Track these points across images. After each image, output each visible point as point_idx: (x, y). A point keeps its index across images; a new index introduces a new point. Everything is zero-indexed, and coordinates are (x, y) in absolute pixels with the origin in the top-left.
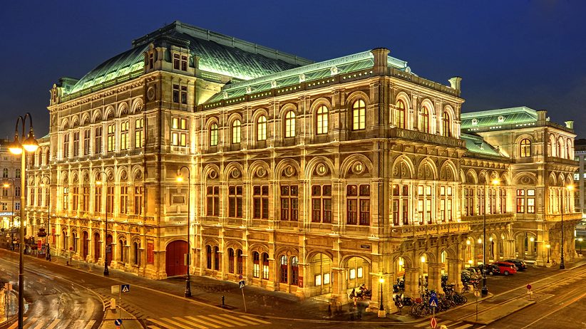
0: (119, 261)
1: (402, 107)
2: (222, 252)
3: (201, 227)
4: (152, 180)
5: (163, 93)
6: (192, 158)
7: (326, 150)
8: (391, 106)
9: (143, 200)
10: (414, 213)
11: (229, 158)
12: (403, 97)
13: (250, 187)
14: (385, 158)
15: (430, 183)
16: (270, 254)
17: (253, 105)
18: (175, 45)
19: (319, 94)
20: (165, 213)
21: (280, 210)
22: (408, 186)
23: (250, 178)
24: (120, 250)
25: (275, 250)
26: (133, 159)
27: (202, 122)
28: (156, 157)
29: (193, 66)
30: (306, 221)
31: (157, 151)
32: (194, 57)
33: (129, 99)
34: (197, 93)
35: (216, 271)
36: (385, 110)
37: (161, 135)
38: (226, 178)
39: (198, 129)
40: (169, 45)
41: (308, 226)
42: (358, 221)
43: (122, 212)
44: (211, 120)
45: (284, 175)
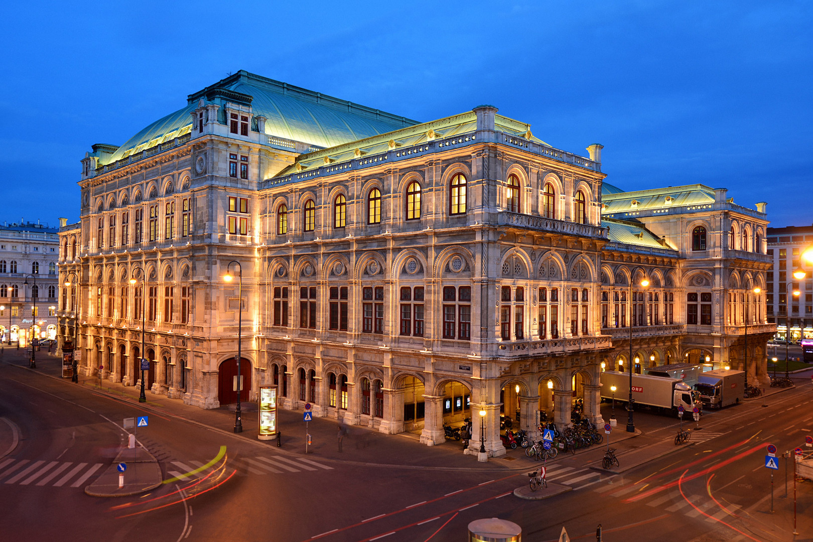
0: (162, 384)
1: (516, 184)
2: (291, 373)
3: (266, 341)
4: (201, 278)
5: (215, 165)
6: (256, 250)
7: (418, 240)
8: (499, 183)
9: (190, 304)
10: (532, 324)
11: (300, 250)
12: (518, 170)
13: (326, 288)
14: (491, 250)
15: (556, 284)
16: (349, 377)
17: (330, 181)
18: (233, 102)
19: (410, 167)
20: (217, 322)
21: (361, 319)
22: (525, 289)
23: (326, 277)
24: (164, 369)
25: (356, 371)
26: (179, 251)
27: (268, 203)
28: (207, 248)
29: (257, 129)
30: (392, 334)
31: (207, 241)
32: (258, 118)
33: (175, 172)
34: (261, 165)
35: (284, 398)
36: (491, 187)
37: (212, 220)
38: (297, 276)
39: (263, 212)
40: (224, 102)
41: (396, 340)
42: (457, 334)
43: (166, 320)
44: (280, 200)
45: (366, 272)
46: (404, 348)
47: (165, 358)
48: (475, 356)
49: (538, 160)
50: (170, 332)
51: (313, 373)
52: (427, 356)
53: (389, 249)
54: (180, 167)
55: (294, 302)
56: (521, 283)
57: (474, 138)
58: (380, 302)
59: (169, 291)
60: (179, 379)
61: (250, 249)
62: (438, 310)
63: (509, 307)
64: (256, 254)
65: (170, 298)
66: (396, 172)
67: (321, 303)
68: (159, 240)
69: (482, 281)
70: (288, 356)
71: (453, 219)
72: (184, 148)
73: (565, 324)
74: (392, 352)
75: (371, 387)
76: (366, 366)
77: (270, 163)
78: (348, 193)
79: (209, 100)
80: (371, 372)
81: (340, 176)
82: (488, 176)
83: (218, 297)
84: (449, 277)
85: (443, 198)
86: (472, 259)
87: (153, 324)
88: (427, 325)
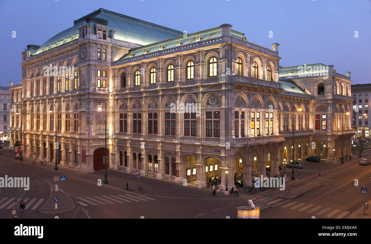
0: (65, 161)
1: (241, 62)
2: (129, 155)
3: (116, 139)
4: (84, 109)
5: (90, 54)
6: (110, 95)
7: (193, 89)
8: (233, 61)
9: (79, 122)
10: (248, 129)
11: (133, 95)
12: (241, 55)
13: (146, 114)
14: (230, 94)
15: (259, 110)
16: (159, 156)
17: (148, 61)
18: (99, 23)
19: (188, 54)
20: (93, 131)
21: (164, 128)
22: (245, 112)
23: (146, 108)
24: (66, 154)
25: (162, 154)
26: (72, 96)
27: (116, 72)
28: (87, 95)
29: (111, 36)
30: (180, 135)
31: (87, 91)
32: (111, 31)
33: (70, 58)
34: (113, 54)
35: (125, 167)
36: (229, 63)
37: (89, 81)
38: (131, 108)
39: (114, 77)
40: (95, 23)
41: (182, 138)
42: (213, 135)
43: (66, 130)
44: (122, 71)
45: (166, 105)
46: (186, 142)
47: (66, 149)
48: (222, 145)
49: (251, 50)
50: (69, 136)
51: (140, 155)
52: (199, 146)
53: (178, 94)
54: (72, 55)
55: (130, 120)
56: (244, 110)
57: (221, 39)
58: (174, 120)
59: (67, 116)
60: (74, 158)
61: (107, 95)
62: (204, 123)
63: (238, 121)
64: (110, 97)
65: (68, 119)
66: (181, 56)
67: (144, 121)
68: (62, 92)
69: (225, 109)
70: (127, 147)
71: (210, 79)
72: (75, 46)
73: (263, 129)
74: (180, 144)
75: (170, 161)
76: (167, 151)
77: (117, 53)
78: (157, 67)
79: (87, 23)
80: (169, 154)
81: (153, 59)
82: (228, 58)
83: (93, 119)
84: (209, 107)
85: (205, 69)
86: (221, 98)
87: (59, 132)
88: (198, 131)
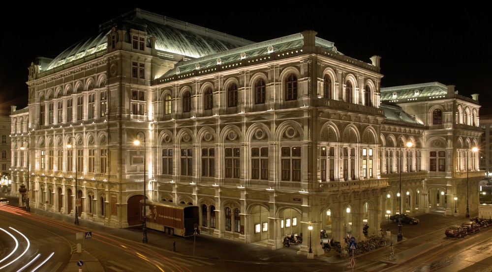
0: (88, 213)
1: (329, 81)
3: (158, 184)
4: (115, 143)
5: (123, 69)
6: (150, 125)
7: (263, 117)
10: (339, 171)
11: (181, 124)
12: (329, 72)
13: (199, 149)
14: (314, 123)
15: (354, 145)
16: (216, 207)
17: (201, 79)
18: (134, 28)
19: (257, 70)
20: (126, 172)
21: (224, 169)
22: (335, 148)
23: (199, 142)
27: (158, 94)
28: (118, 124)
30: (246, 179)
31: (119, 119)
32: (151, 39)
33: (95, 75)
34: (153, 69)
36: (314, 82)
37: (122, 106)
38: (179, 142)
39: (155, 100)
44: (166, 92)
45: (227, 139)
46: (255, 188)
47: (90, 197)
48: (304, 192)
49: (342, 65)
50: (93, 179)
52: (272, 193)
53: (244, 123)
54: (100, 70)
55: (176, 159)
56: (333, 144)
57: (301, 50)
58: (237, 158)
59: (91, 152)
60: (100, 209)
61: (145, 124)
62: (278, 163)
63: (326, 160)
64: (150, 128)
65: (92, 157)
66: (248, 73)
67: (196, 159)
68: (84, 119)
69: (308, 143)
70: (173, 194)
71: (287, 103)
72: (101, 59)
73: (359, 171)
74: (246, 190)
75: (232, 213)
76: (229, 200)
77: (158, 68)
78: (214, 87)
79: (119, 28)
80: (231, 203)
81: (209, 76)
82: (312, 75)
83: (126, 156)
84: (286, 141)
85: (281, 89)
86: (302, 129)
87: (81, 174)
88: (271, 173)
